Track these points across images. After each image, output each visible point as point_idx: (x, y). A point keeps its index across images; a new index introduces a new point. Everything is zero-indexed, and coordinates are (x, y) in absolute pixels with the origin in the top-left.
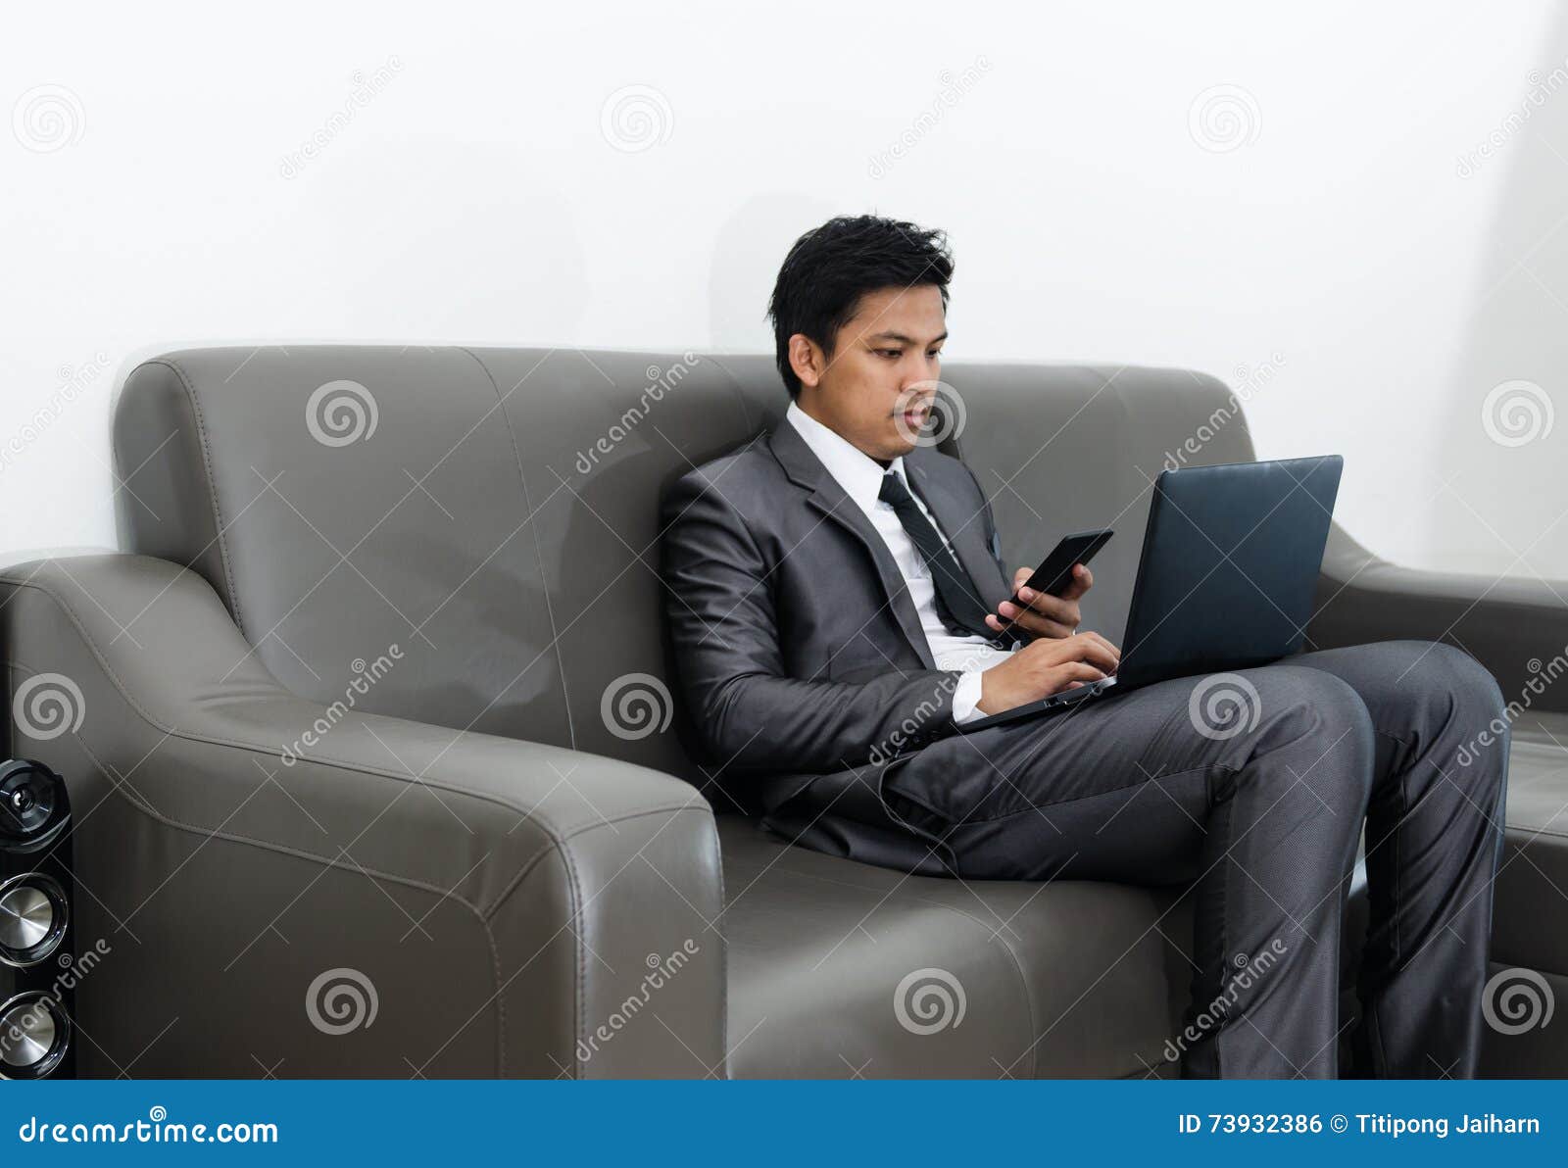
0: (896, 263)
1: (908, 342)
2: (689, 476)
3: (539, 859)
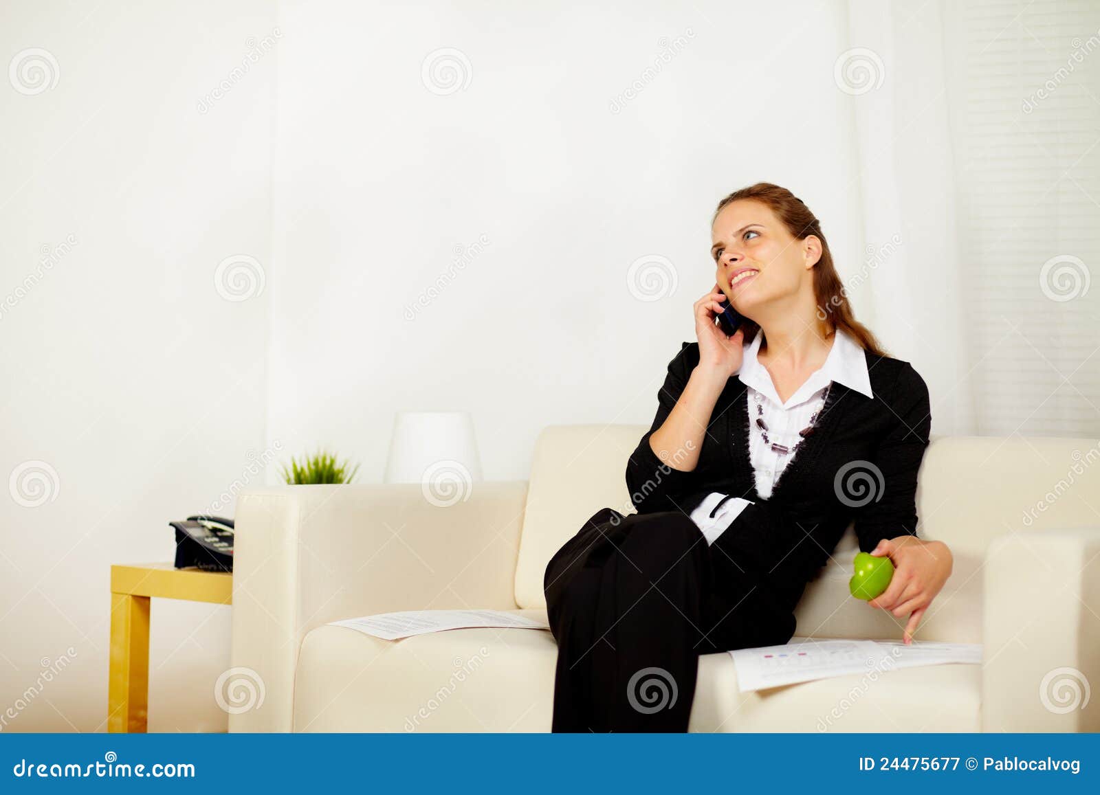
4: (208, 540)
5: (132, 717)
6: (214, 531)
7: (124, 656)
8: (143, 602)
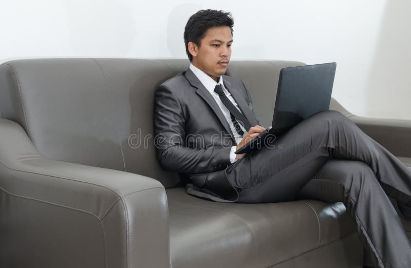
0: (216, 19)
1: (221, 42)
2: (162, 85)
3: (116, 203)
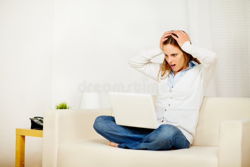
4: (39, 122)
5: (21, 164)
6: (40, 120)
7: (19, 150)
8: (23, 137)
